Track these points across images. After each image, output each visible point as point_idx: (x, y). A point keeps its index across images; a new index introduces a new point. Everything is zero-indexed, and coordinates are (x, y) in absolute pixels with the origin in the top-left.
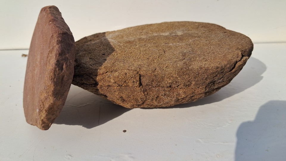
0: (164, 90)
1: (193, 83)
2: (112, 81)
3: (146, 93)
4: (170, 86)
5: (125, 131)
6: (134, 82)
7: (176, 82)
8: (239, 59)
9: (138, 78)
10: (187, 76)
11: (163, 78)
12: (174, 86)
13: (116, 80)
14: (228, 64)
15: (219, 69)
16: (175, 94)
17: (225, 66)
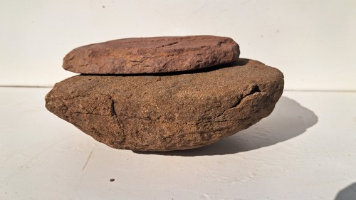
0: (142, 123)
1: (177, 115)
2: (81, 106)
3: (122, 125)
4: (149, 118)
5: (112, 180)
6: (104, 109)
7: (155, 113)
8: (247, 92)
9: (110, 105)
10: (168, 106)
11: (138, 106)
12: (153, 118)
13: (85, 105)
14: (226, 96)
15: (211, 102)
16: (157, 129)
17: (221, 98)
